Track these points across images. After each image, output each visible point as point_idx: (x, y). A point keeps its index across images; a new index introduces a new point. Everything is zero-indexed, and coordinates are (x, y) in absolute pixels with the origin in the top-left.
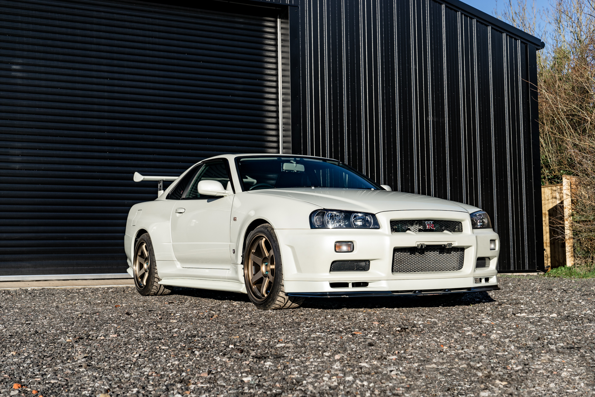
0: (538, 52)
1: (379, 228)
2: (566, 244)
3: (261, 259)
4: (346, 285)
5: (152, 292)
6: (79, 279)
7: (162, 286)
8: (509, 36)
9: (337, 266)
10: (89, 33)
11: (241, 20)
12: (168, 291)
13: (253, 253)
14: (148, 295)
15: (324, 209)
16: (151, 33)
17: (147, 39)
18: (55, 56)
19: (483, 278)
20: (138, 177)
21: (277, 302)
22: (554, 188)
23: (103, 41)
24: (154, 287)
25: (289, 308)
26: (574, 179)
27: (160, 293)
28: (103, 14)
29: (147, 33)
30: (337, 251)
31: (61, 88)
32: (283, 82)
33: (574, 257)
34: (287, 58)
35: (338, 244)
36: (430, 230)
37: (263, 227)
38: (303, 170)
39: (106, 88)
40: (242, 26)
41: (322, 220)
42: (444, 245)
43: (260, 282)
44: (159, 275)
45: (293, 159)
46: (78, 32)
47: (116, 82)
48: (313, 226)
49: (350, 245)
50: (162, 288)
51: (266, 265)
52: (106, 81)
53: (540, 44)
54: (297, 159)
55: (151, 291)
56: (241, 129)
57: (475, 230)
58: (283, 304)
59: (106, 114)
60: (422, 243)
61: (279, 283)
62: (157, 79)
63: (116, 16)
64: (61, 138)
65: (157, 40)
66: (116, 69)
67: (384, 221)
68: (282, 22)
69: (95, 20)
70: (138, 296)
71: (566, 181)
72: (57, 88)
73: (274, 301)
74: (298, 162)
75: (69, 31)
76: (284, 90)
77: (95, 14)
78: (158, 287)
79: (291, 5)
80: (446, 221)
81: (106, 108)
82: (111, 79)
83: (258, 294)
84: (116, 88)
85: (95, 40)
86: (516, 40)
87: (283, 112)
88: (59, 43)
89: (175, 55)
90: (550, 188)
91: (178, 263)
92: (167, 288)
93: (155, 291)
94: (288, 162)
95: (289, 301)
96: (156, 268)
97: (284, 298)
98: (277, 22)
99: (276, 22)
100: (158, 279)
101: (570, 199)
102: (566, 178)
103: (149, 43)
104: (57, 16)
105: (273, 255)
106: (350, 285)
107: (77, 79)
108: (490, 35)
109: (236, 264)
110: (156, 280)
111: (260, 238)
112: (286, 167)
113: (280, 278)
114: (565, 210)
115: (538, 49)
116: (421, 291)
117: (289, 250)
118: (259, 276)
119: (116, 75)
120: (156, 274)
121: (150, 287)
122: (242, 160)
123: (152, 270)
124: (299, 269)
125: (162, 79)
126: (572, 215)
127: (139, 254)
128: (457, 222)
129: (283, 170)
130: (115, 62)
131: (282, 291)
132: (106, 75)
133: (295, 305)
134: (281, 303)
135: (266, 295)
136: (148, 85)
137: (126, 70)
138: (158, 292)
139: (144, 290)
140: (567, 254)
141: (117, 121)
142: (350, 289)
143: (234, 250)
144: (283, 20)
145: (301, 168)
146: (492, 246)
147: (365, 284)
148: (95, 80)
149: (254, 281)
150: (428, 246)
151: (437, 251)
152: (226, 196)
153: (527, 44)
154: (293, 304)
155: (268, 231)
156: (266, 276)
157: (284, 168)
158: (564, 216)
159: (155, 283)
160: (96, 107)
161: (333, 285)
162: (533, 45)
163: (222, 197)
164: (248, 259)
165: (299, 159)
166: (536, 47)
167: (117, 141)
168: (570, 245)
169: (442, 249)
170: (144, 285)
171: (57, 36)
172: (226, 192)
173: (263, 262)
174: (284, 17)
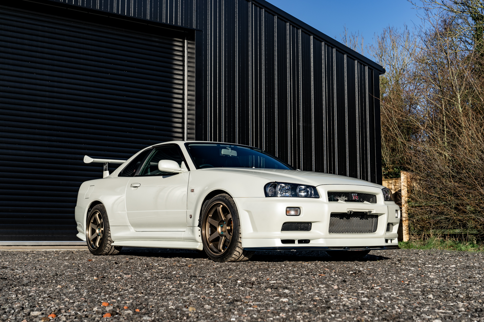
0: (380, 76)
1: (319, 198)
2: (403, 225)
3: (218, 222)
4: (293, 241)
5: (104, 253)
6: (20, 245)
7: (113, 247)
8: (360, 63)
9: (287, 227)
10: (35, 43)
11: (157, 40)
12: (117, 251)
13: (210, 217)
14: (100, 255)
15: (276, 182)
16: (85, 46)
17: (82, 51)
18: (7, 61)
19: (389, 239)
20: (88, 160)
21: (234, 256)
22: (390, 182)
23: (46, 50)
24: (107, 248)
25: (241, 261)
26: (409, 174)
27: (110, 253)
28: (46, 29)
29: (82, 45)
30: (288, 214)
31: (11, 87)
32: (188, 90)
33: (409, 234)
34: (192, 72)
35: (288, 209)
36: (355, 201)
37: (221, 196)
38: (236, 155)
39: (47, 88)
40: (157, 44)
41: (274, 190)
42: (366, 212)
43: (216, 240)
44: (113, 238)
45: (229, 146)
46: (26, 42)
47: (56, 84)
48: (267, 195)
49: (297, 210)
50: (113, 248)
51: (222, 227)
52: (47, 83)
53: (382, 70)
54: (232, 146)
55: (104, 251)
56: (155, 127)
57: (387, 202)
58: (238, 258)
59: (47, 110)
60: (351, 210)
61: (237, 240)
62: (89, 83)
63: (57, 31)
64: (9, 128)
65: (90, 52)
66: (56, 73)
67: (323, 192)
68: (188, 43)
69: (40, 33)
70: (91, 256)
71: (403, 176)
72: (7, 86)
73: (231, 255)
74: (232, 149)
75: (19, 40)
76: (189, 97)
77: (40, 28)
78: (110, 248)
79: (197, 30)
80: (365, 194)
81: (47, 104)
82: (52, 81)
83: (215, 250)
84: (56, 89)
85: (39, 49)
86: (365, 66)
87: (188, 114)
88: (10, 50)
89: (104, 64)
90: (387, 181)
91: (132, 227)
92: (116, 249)
93: (107, 251)
94: (225, 148)
95: (243, 255)
96: (109, 232)
97: (239, 253)
98: (185, 42)
99: (183, 43)
100: (111, 241)
101: (406, 189)
102: (403, 173)
103: (83, 54)
104: (9, 28)
105: (231, 218)
106: (296, 242)
107: (24, 80)
108: (345, 61)
109: (193, 226)
110: (109, 242)
111: (218, 205)
112: (223, 152)
113: (237, 236)
114: (402, 198)
115: (380, 74)
116: (349, 247)
117: (247, 214)
118: (215, 235)
119: (56, 79)
120: (109, 238)
121: (103, 248)
122: (189, 145)
123: (105, 234)
124: (255, 229)
125: (93, 84)
126: (408, 202)
127: (92, 221)
128: (373, 195)
129: (221, 154)
130: (56, 68)
131: (238, 247)
132: (47, 77)
133: (246, 258)
134: (237, 257)
135: (223, 251)
136: (81, 87)
137: (64, 75)
138: (109, 252)
139: (97, 252)
140: (404, 232)
141: (56, 116)
142: (296, 245)
143: (191, 215)
144: (189, 41)
145: (234, 153)
146: (396, 215)
147: (307, 241)
148: (38, 82)
149: (210, 240)
150: (355, 212)
151: (359, 217)
152: (181, 173)
153: (373, 70)
154: (245, 258)
155: (226, 199)
156: (222, 235)
157: (222, 153)
158: (401, 203)
159: (108, 244)
160: (39, 103)
161: (284, 241)
162: (377, 71)
163: (178, 173)
164: (206, 222)
165: (233, 146)
166: (379, 72)
167: (55, 132)
168: (406, 225)
169: (363, 215)
170: (97, 247)
171: (9, 44)
172: (182, 170)
173: (219, 225)
174: (191, 38)
